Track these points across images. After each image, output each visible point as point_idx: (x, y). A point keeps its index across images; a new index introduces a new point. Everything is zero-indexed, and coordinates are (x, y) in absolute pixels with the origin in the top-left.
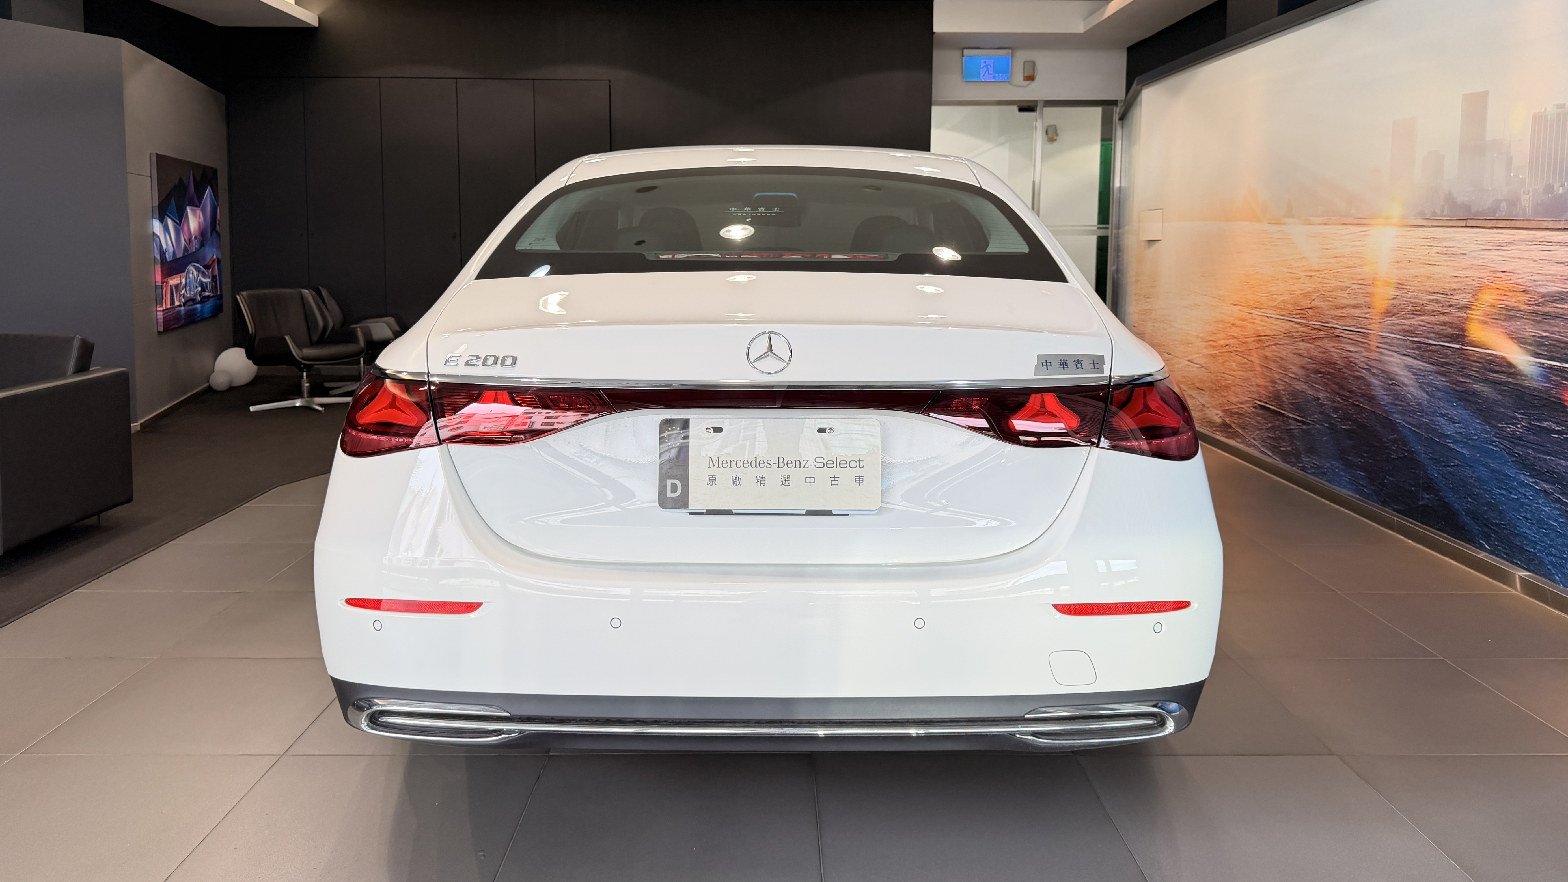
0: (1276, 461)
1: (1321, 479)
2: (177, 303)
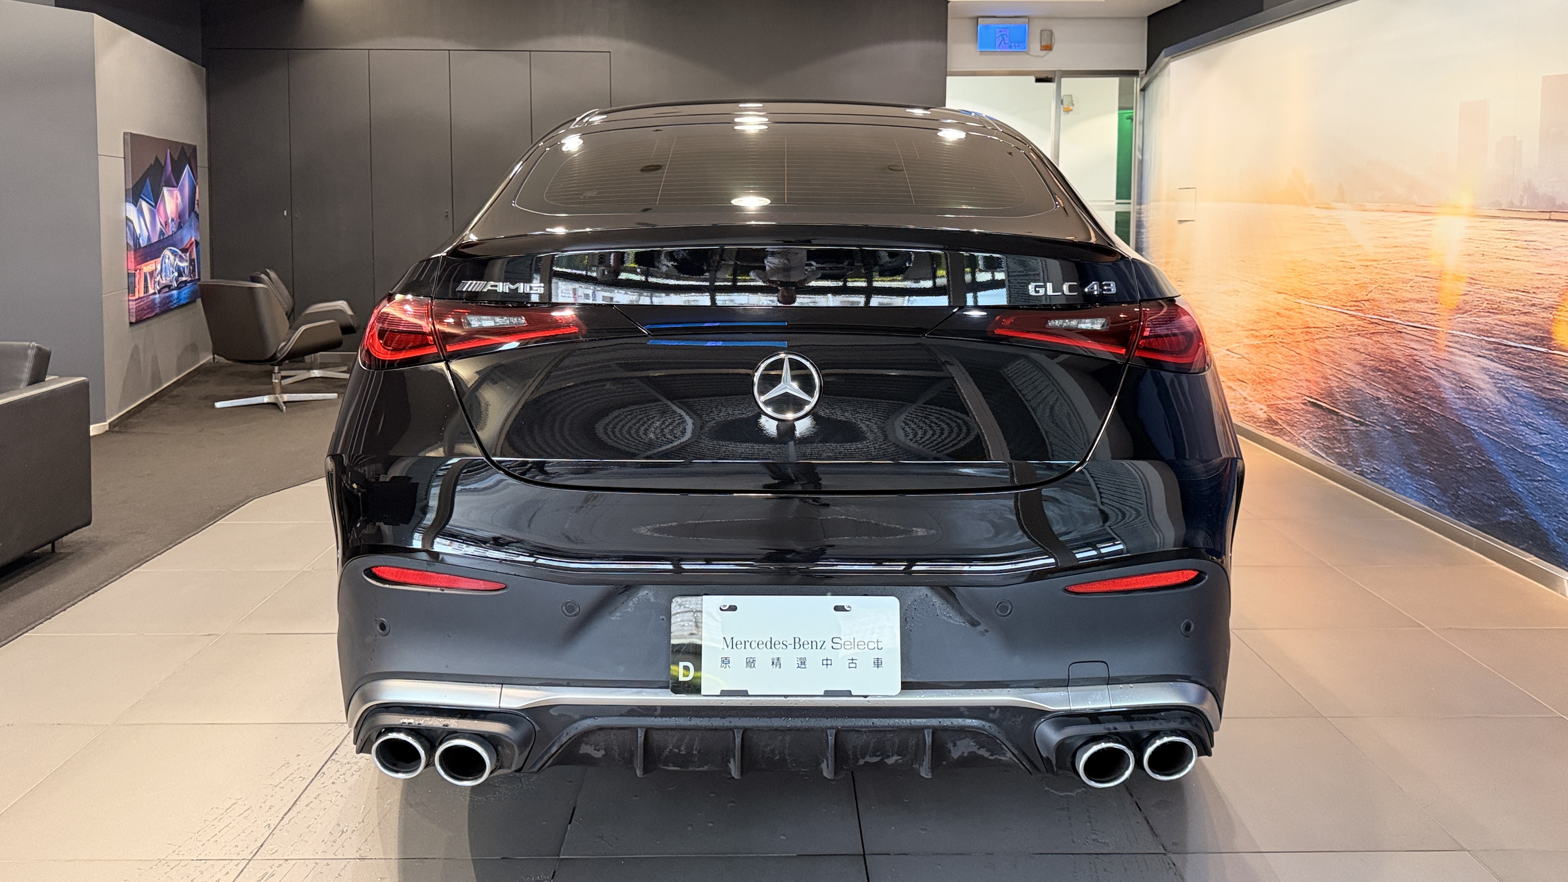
0: (1331, 464)
1: (1383, 486)
2: (151, 291)
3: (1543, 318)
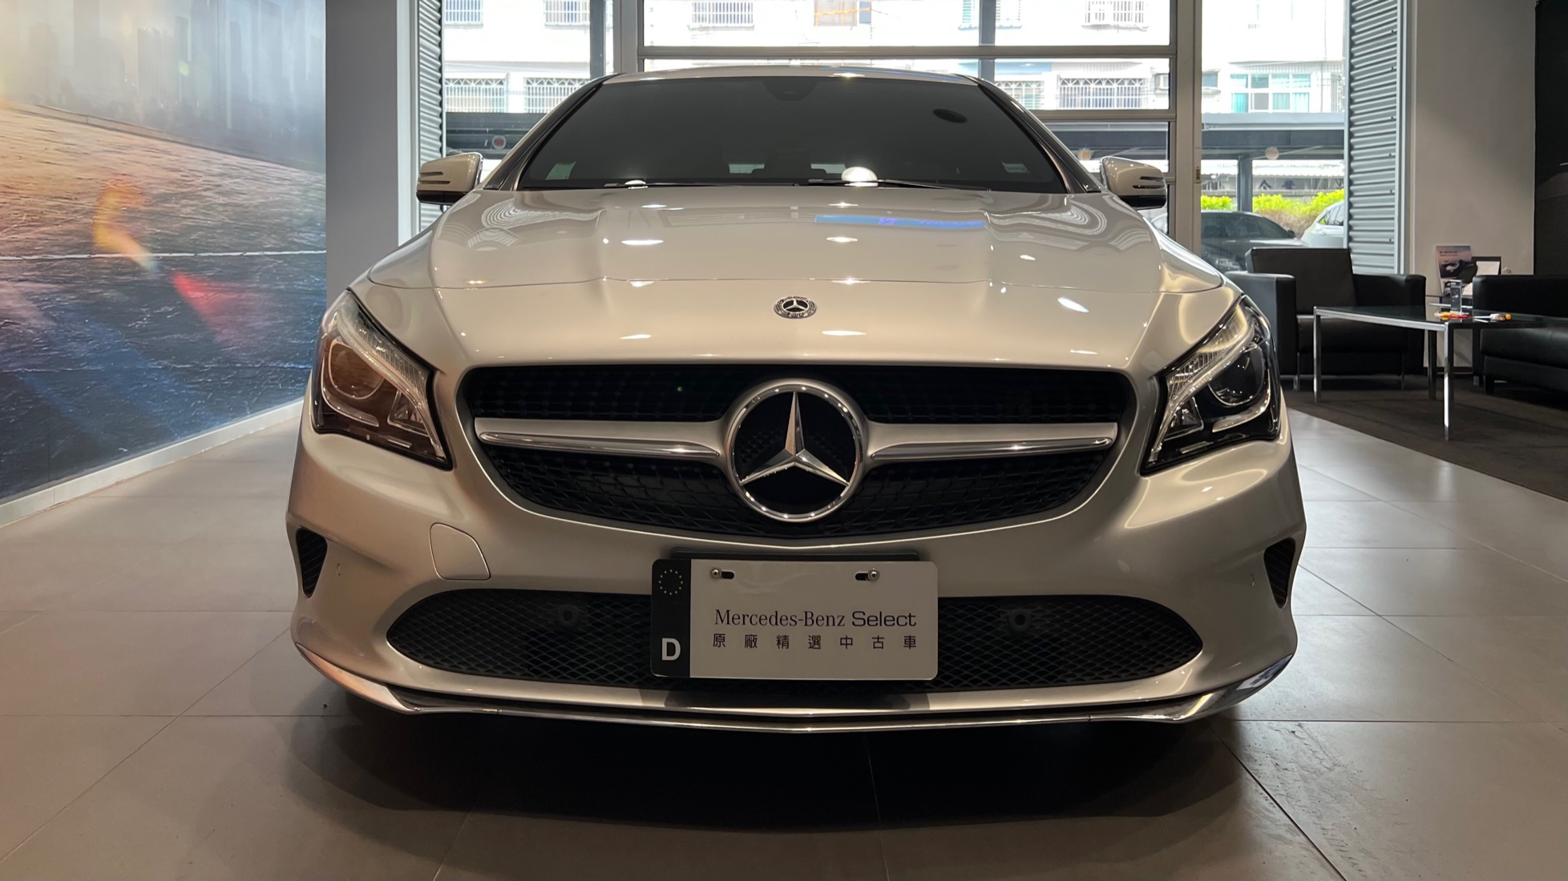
3: (84, 224)
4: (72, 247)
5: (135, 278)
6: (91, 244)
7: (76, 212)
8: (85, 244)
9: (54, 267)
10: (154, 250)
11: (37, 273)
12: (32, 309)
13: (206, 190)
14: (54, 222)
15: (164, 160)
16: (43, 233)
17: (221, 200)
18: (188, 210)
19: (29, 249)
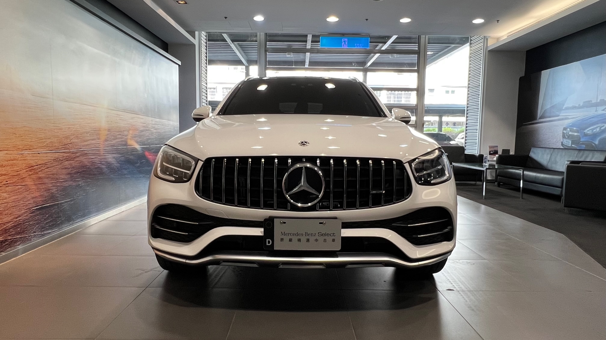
3: (125, 139)
4: (123, 145)
5: (137, 153)
6: (126, 144)
7: (123, 135)
8: (125, 144)
9: (120, 150)
10: (140, 145)
11: (116, 152)
12: (115, 161)
13: (151, 128)
14: (119, 138)
15: (142, 121)
16: (117, 141)
17: (155, 131)
18: (148, 134)
19: (114, 145)
